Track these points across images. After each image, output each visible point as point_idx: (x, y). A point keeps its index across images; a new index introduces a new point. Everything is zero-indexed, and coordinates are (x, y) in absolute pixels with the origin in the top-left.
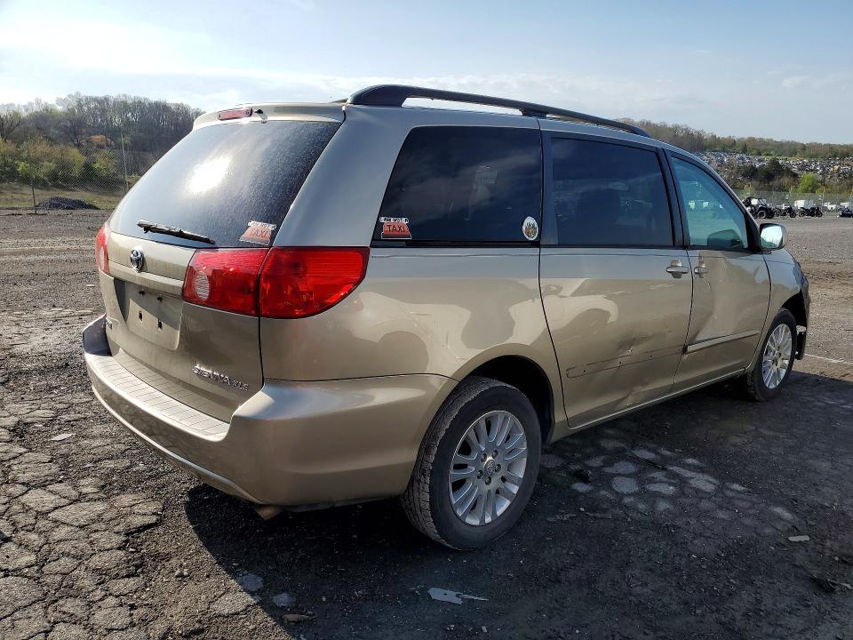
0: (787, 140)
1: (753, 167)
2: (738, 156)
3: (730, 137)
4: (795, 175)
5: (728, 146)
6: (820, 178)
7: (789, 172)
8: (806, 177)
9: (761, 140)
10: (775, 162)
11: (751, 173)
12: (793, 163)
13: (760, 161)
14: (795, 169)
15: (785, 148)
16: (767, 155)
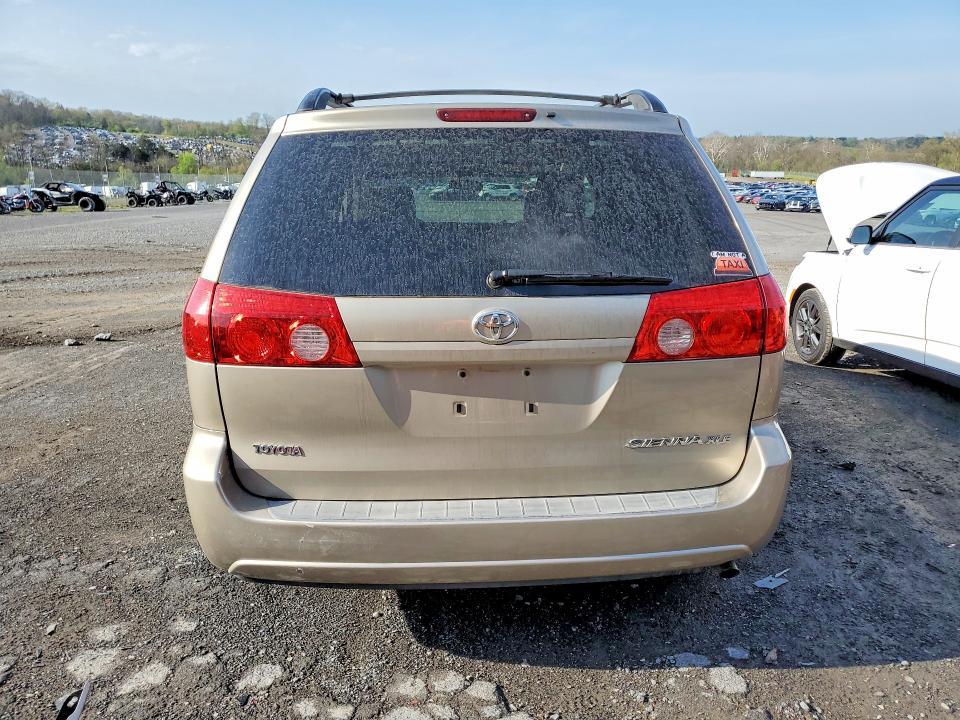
0: (149, 115)
1: (122, 145)
2: (99, 132)
3: (81, 109)
4: (172, 155)
5: (82, 120)
6: (197, 158)
7: (162, 151)
8: (185, 157)
9: (119, 114)
10: (145, 141)
11: (123, 153)
12: (164, 140)
13: (127, 138)
14: (168, 148)
15: (149, 124)
16: (133, 131)
